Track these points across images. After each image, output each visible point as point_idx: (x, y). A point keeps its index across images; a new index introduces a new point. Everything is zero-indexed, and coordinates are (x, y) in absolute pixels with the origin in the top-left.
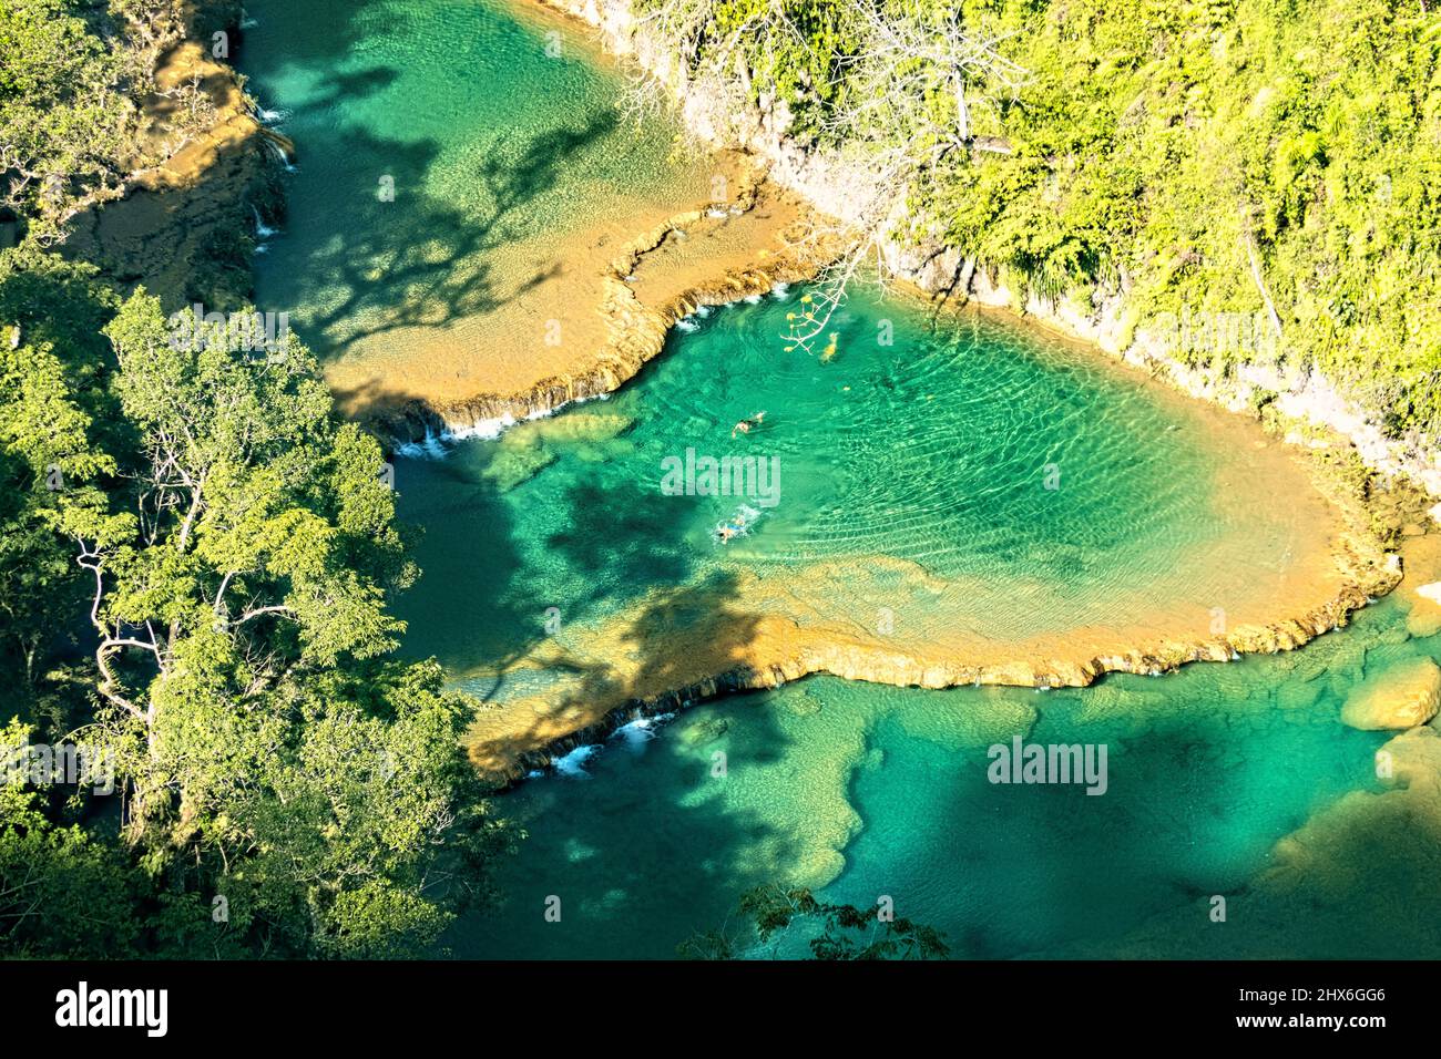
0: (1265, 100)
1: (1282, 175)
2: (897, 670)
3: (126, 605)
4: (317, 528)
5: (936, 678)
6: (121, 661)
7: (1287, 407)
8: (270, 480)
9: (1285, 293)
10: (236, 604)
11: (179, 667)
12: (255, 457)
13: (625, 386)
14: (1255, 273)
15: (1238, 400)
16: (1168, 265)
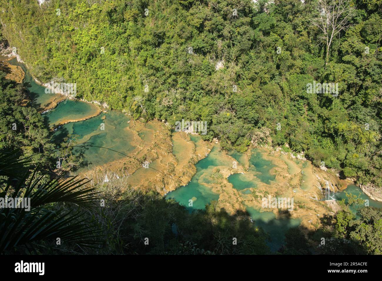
0: (90, 86)
1: (91, 90)
2: (74, 121)
3: (26, 125)
4: (37, 119)
5: (77, 121)
6: (26, 128)
7: (94, 102)
8: (34, 116)
9: (93, 96)
10: (33, 124)
11: (30, 128)
12: (33, 115)
13: (55, 108)
14: (91, 95)
15: (91, 103)
16: (86, 96)
